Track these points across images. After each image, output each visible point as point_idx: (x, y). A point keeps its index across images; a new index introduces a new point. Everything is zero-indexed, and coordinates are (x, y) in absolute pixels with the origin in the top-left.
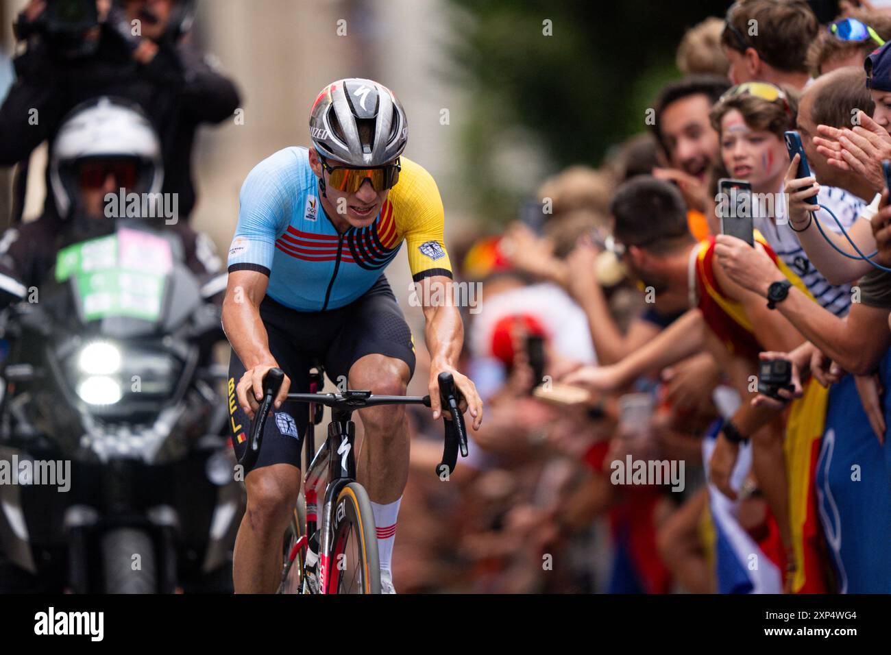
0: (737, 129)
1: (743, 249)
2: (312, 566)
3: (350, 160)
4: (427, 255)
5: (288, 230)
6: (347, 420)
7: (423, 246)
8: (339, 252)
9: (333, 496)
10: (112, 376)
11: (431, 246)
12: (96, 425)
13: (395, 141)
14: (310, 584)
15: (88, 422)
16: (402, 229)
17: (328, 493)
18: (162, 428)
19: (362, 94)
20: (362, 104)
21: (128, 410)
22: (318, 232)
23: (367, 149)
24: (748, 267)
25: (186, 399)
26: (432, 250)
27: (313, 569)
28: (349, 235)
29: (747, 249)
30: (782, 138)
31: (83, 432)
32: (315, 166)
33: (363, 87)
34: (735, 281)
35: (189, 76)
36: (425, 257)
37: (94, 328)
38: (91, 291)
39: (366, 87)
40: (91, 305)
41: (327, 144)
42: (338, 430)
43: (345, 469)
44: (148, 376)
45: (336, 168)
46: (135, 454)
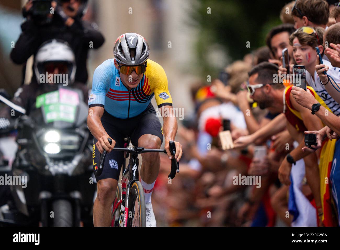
0: (297, 45)
1: (302, 91)
2: (123, 211)
3: (127, 63)
4: (162, 98)
5: (110, 90)
6: (136, 158)
7: (160, 94)
8: (130, 97)
9: (130, 185)
10: (57, 143)
11: (163, 94)
12: (51, 161)
13: (144, 56)
14: (122, 218)
15: (48, 160)
16: (152, 88)
17: (128, 185)
18: (75, 162)
19: (132, 39)
20: (131, 42)
21: (62, 156)
22: (121, 90)
23: (133, 59)
24: (304, 98)
25: (84, 151)
26: (164, 96)
27: (123, 212)
28: (132, 90)
29: (304, 92)
30: (314, 48)
31: (46, 164)
32: (116, 65)
33: (132, 36)
34: (299, 103)
35: (86, 31)
36: (161, 99)
37: (50, 125)
38: (49, 111)
39: (133, 36)
40: (49, 117)
41: (119, 57)
42: (132, 161)
43: (135, 176)
44: (70, 143)
45: (122, 66)
46: (65, 172)
